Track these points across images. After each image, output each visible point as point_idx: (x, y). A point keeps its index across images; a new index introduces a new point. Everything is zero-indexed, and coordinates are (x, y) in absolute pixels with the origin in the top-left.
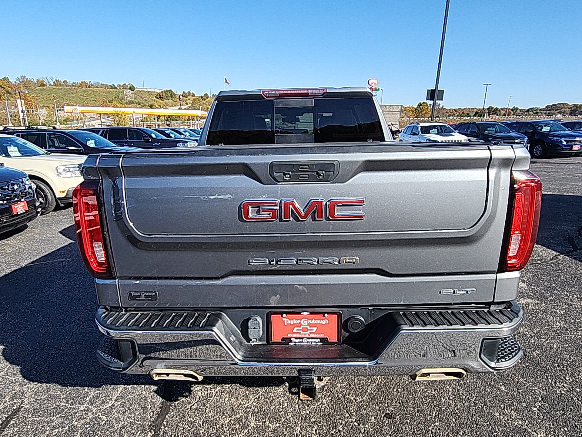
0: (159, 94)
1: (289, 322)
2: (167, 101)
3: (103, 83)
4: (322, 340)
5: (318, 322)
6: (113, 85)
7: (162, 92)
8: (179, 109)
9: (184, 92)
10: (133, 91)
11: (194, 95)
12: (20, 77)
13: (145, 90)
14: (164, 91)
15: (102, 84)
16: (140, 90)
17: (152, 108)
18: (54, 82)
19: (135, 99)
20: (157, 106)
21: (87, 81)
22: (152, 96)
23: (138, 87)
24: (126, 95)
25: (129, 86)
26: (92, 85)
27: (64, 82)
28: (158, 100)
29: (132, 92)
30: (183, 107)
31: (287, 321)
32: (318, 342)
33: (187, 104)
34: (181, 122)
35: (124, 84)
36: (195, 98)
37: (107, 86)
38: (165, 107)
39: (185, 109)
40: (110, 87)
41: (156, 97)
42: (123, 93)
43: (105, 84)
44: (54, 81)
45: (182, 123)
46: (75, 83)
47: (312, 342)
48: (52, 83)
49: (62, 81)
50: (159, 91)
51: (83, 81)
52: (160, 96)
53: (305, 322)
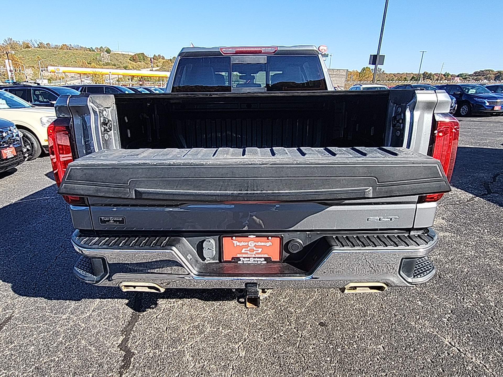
0: (133, 57)
1: (238, 244)
2: (140, 63)
3: (82, 46)
4: (266, 259)
5: (263, 244)
6: (91, 48)
7: (135, 55)
8: (151, 70)
9: (155, 55)
10: (109, 53)
11: (163, 58)
12: (7, 40)
13: (120, 53)
14: (137, 54)
15: (81, 47)
16: (116, 52)
17: (126, 69)
18: (38, 45)
19: (111, 60)
20: (131, 68)
21: (68, 44)
22: (126, 58)
23: (114, 50)
24: (103, 57)
25: (105, 50)
26: (72, 48)
27: (47, 44)
28: (132, 62)
29: (109, 54)
30: (154, 69)
31: (236, 243)
32: (263, 261)
33: (158, 66)
34: (153, 82)
35: (102, 47)
36: (165, 60)
37: (86, 49)
38: (138, 68)
39: (156, 70)
40: (88, 50)
41: (129, 59)
42: (100, 55)
43: (84, 46)
44: (38, 43)
46: (57, 45)
47: (257, 261)
48: (36, 46)
49: (45, 44)
50: (133, 54)
51: (65, 44)
52: (133, 59)
53: (252, 244)
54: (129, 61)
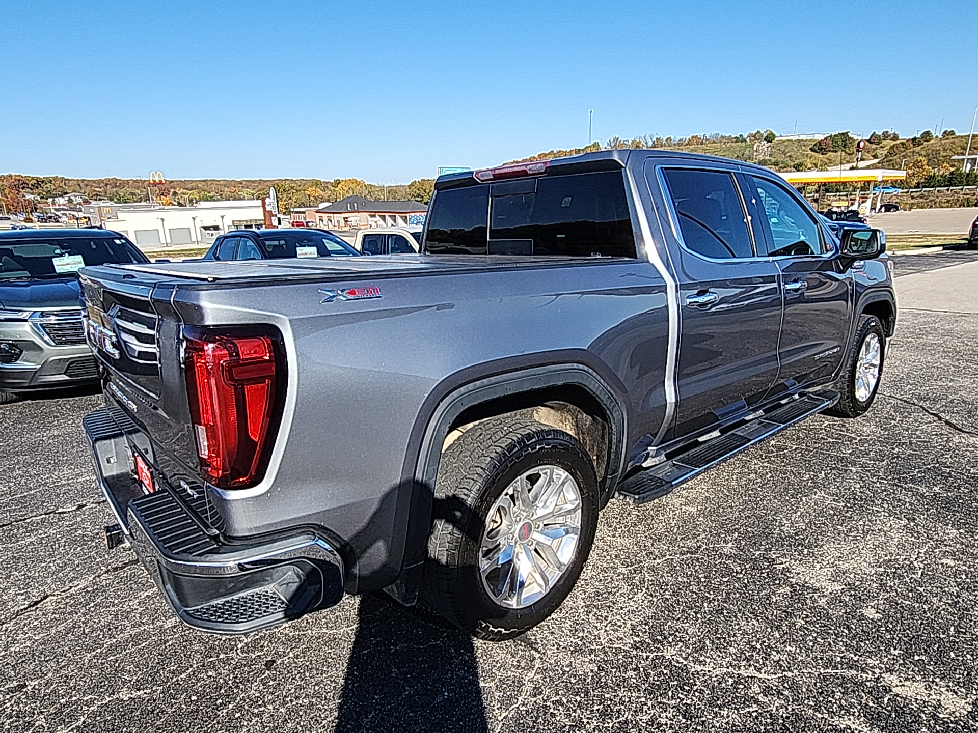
0: (820, 143)
2: (834, 153)
3: (724, 135)
6: (741, 136)
7: (826, 139)
8: (852, 168)
9: (874, 133)
10: (771, 142)
11: (895, 137)
12: (612, 141)
13: (793, 138)
14: (831, 136)
15: (722, 137)
16: (784, 139)
17: (799, 170)
18: (654, 142)
19: (770, 155)
20: (810, 165)
21: (700, 135)
22: (804, 148)
23: (782, 135)
24: (756, 151)
25: (765, 135)
26: (707, 140)
27: (666, 140)
28: (814, 153)
29: (769, 144)
30: (862, 164)
33: (875, 157)
34: (845, 193)
35: (758, 132)
36: (898, 142)
37: (730, 139)
38: (823, 167)
39: (868, 168)
40: (735, 140)
41: (811, 149)
42: (753, 148)
43: (727, 135)
44: (654, 139)
45: (846, 196)
46: (682, 140)
48: (650, 144)
50: (820, 138)
51: (695, 135)
52: (820, 147)
54: (810, 152)
